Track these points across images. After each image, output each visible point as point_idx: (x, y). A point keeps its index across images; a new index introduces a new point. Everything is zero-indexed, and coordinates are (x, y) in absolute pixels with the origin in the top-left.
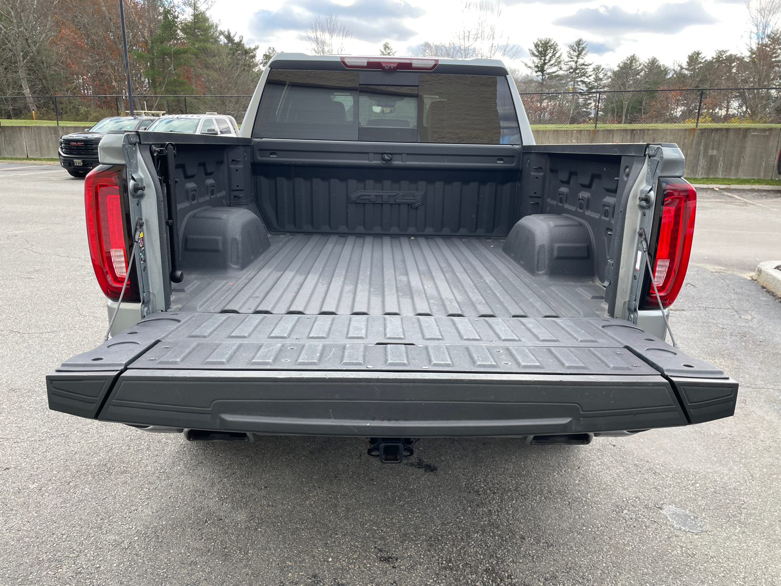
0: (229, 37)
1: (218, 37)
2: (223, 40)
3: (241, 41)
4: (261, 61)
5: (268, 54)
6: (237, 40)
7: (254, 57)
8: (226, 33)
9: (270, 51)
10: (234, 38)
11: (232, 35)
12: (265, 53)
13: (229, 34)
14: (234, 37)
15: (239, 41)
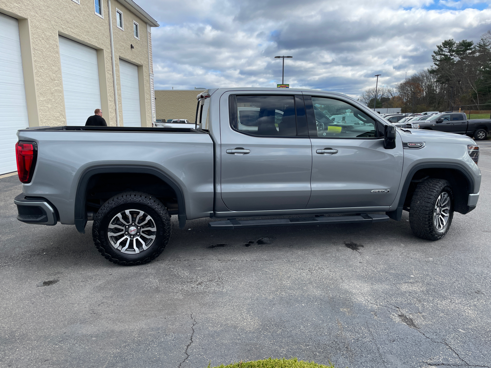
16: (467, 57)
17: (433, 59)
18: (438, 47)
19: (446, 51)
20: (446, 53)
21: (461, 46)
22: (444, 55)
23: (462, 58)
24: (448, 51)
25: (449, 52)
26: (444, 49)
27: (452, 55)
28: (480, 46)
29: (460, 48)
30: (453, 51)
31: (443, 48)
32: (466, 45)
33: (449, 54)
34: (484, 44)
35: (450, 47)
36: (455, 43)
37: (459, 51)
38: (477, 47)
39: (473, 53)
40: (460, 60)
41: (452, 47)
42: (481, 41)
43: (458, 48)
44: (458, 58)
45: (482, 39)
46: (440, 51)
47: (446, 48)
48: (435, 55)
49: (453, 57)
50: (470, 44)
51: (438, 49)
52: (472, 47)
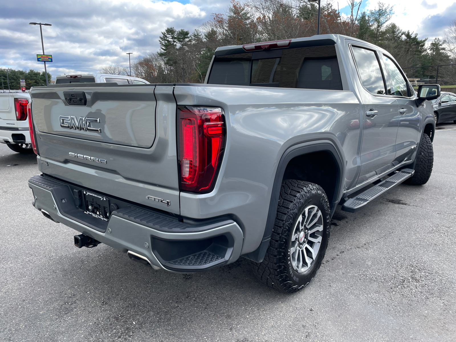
0: (408, 35)
1: (401, 36)
2: (404, 37)
3: (416, 37)
4: (429, 47)
5: (434, 42)
6: (413, 36)
7: (424, 45)
8: (407, 33)
9: (436, 40)
10: (412, 36)
11: (410, 34)
12: (432, 42)
13: (408, 33)
14: (411, 34)
15: (414, 37)
16: (186, 44)
17: (161, 44)
18: (163, 33)
19: (169, 37)
20: (170, 40)
21: (180, 34)
22: (168, 41)
23: (182, 45)
24: (171, 37)
25: (172, 39)
26: (168, 36)
27: (174, 41)
28: (195, 36)
29: (180, 36)
30: (175, 38)
31: (167, 34)
32: (184, 34)
33: (172, 40)
34: (198, 34)
35: (172, 34)
36: (176, 31)
37: (179, 38)
38: (193, 36)
39: (190, 41)
40: (181, 46)
41: (174, 34)
42: (195, 31)
43: (179, 36)
44: (180, 45)
45: (195, 30)
46: (164, 38)
47: (169, 34)
48: (161, 40)
49: (175, 44)
50: (187, 33)
51: (163, 35)
52: (189, 35)
